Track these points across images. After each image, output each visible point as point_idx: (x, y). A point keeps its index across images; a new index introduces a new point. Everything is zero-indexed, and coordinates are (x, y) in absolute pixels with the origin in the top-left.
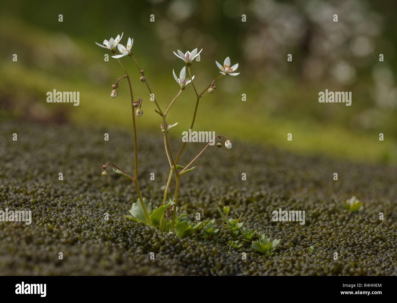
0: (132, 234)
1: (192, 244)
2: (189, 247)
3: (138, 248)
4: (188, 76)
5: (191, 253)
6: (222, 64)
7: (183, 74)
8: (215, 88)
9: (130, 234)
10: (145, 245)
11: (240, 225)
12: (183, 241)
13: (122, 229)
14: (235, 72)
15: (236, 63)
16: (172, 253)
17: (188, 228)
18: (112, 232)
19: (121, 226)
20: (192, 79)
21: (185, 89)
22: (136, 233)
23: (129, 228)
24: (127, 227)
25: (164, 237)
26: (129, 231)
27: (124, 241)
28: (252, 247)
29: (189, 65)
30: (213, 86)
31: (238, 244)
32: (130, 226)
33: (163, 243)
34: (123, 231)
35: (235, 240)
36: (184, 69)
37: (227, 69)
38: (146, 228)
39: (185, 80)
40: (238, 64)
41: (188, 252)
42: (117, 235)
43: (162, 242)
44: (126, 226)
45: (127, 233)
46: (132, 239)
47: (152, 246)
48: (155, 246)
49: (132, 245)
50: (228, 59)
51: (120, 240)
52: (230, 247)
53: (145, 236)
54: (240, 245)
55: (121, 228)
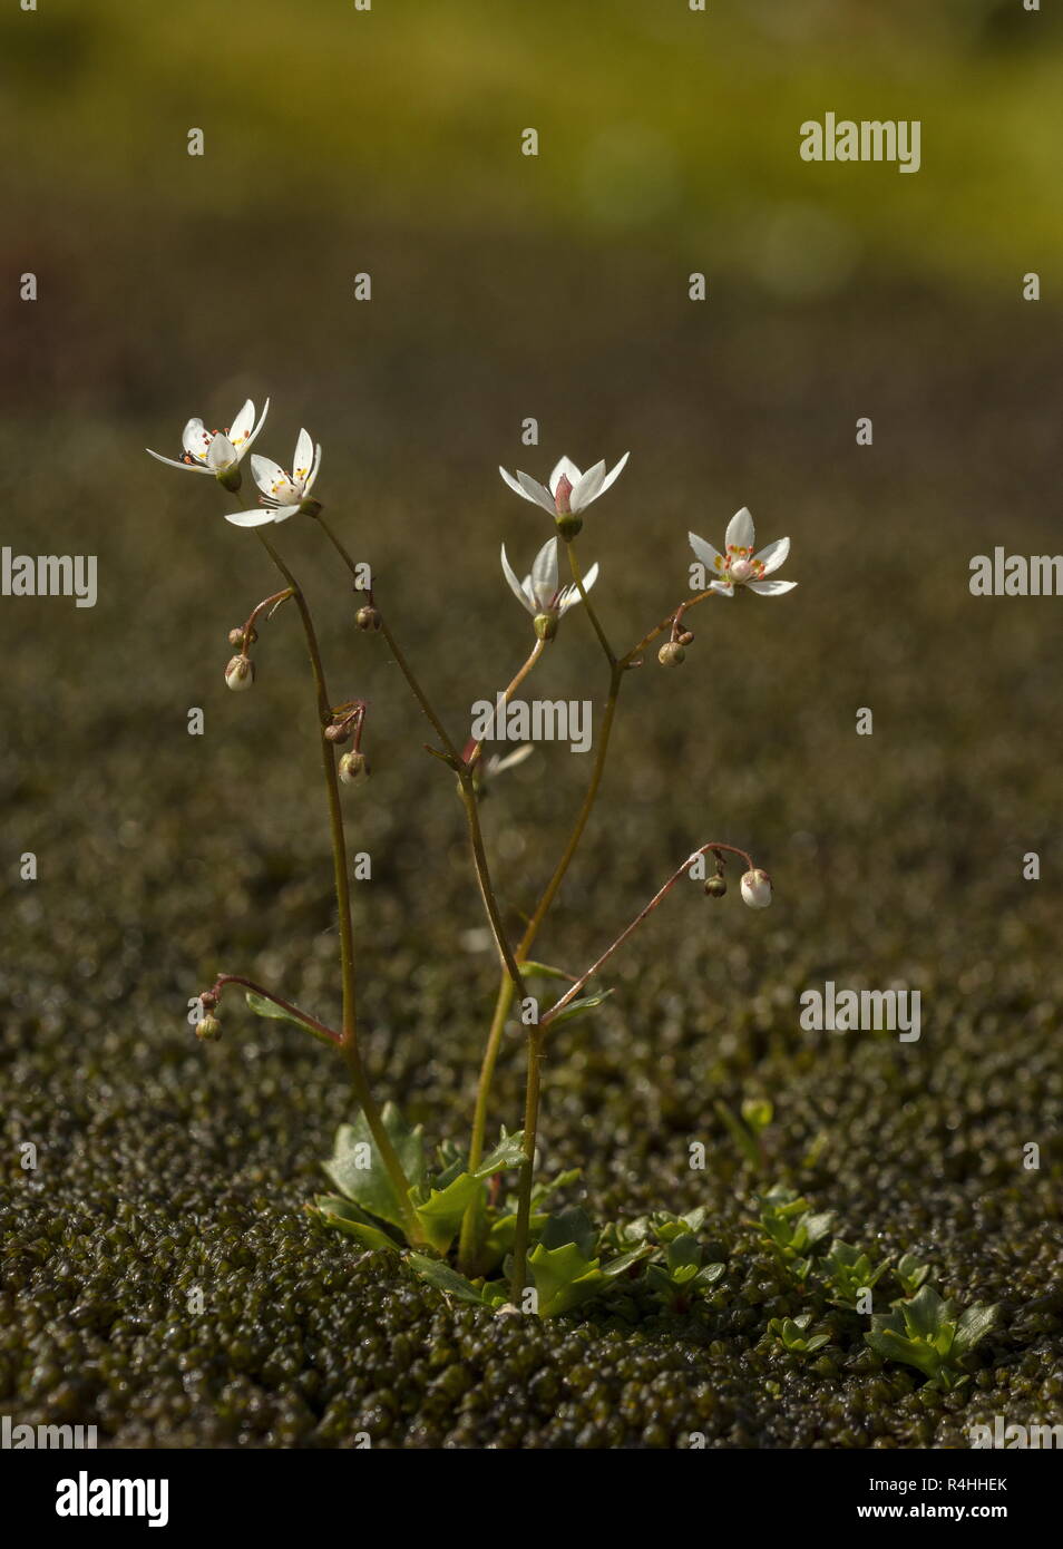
0: (340, 1327)
1: (606, 1372)
2: (593, 1389)
3: (366, 1402)
4: (567, 576)
5: (600, 1422)
6: (717, 540)
7: (549, 571)
8: (688, 642)
9: (329, 1325)
10: (396, 1385)
11: (817, 1225)
12: (562, 1356)
13: (292, 1302)
14: (777, 575)
15: (782, 538)
16: (517, 1421)
17: (587, 1276)
18: (249, 1323)
19: (287, 1282)
20: (587, 590)
21: (558, 635)
22: (357, 1318)
23: (327, 1291)
24: (315, 1288)
25: (477, 1335)
26: (325, 1311)
27: (305, 1365)
28: (874, 1344)
29: (569, 529)
30: (682, 629)
31: (809, 1331)
32: (327, 1280)
33: (476, 1372)
34: (298, 1309)
35: (793, 1315)
36: (550, 550)
37: (738, 564)
38: (398, 1292)
39: (557, 595)
40: (787, 539)
41: (587, 1415)
42: (271, 1334)
43: (471, 1359)
44: (309, 1283)
45: (317, 1323)
46: (337, 1354)
47: (427, 1388)
48: (439, 1390)
49: (340, 1386)
50: (742, 518)
51: (287, 1364)
52: (775, 1351)
53: (394, 1340)
54: (817, 1342)
55: (288, 1296)
